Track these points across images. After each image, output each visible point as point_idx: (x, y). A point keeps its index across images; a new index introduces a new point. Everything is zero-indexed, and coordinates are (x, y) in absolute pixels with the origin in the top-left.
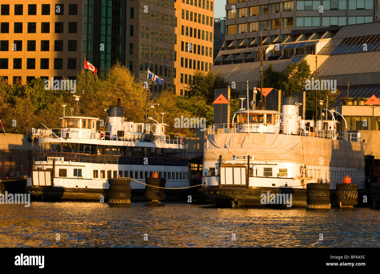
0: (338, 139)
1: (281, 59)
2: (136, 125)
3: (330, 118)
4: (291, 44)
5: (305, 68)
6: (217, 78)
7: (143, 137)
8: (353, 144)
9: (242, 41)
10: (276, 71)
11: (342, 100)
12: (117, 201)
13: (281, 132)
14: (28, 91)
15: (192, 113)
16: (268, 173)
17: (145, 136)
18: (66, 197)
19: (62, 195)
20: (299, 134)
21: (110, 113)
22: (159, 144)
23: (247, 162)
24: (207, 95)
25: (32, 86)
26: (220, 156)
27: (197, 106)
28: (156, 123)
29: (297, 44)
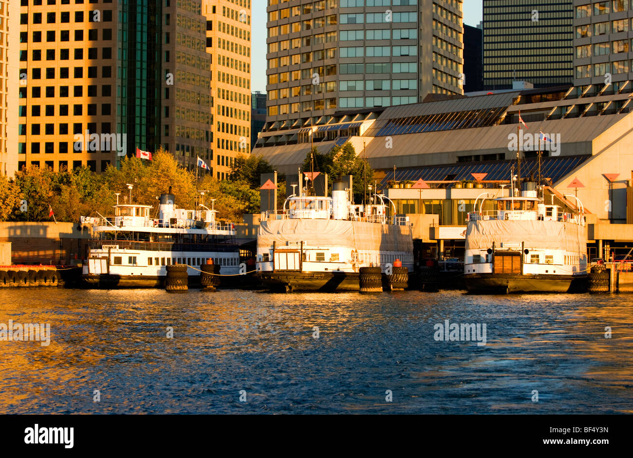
0: (387, 223)
1: (324, 141)
2: (186, 212)
3: (379, 203)
4: (335, 126)
5: (349, 150)
6: (260, 162)
7: (195, 224)
8: (402, 228)
9: (283, 123)
10: (321, 154)
11: (389, 183)
12: (175, 288)
13: (331, 217)
14: (74, 179)
15: (236, 198)
16: (320, 258)
17: (197, 223)
18: (122, 285)
19: (118, 282)
20: (350, 219)
21: (162, 201)
22: (211, 231)
23: (300, 248)
24: (250, 179)
25: (77, 173)
26: (274, 242)
27: (241, 191)
28: (206, 209)
29: (341, 125)
